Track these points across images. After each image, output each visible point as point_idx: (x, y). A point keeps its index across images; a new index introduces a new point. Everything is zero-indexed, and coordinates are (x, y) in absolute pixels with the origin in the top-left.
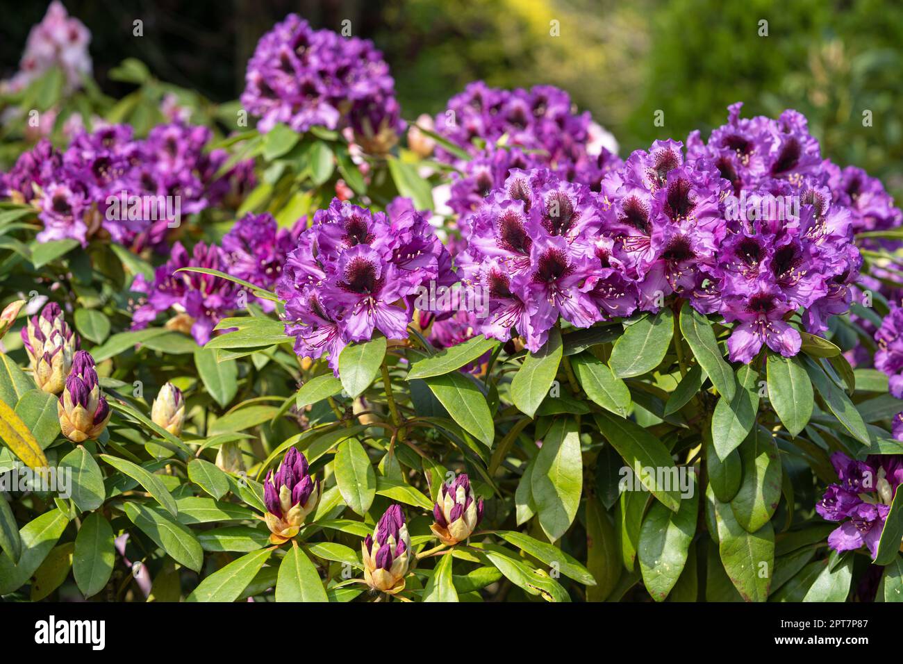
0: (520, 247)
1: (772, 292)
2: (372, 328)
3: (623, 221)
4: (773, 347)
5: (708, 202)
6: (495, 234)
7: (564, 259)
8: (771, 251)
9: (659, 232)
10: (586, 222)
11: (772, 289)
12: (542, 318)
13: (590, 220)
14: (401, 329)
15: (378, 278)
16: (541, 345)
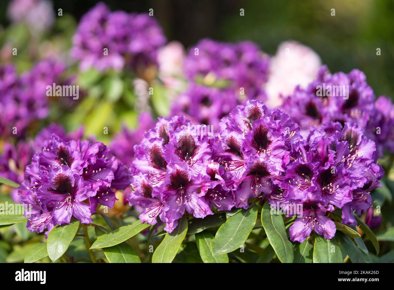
0: (162, 166)
1: (316, 199)
2: (71, 216)
3: (227, 151)
4: (319, 232)
5: (279, 140)
6: (147, 158)
7: (186, 176)
8: (316, 173)
9: (246, 160)
10: (203, 152)
11: (316, 197)
12: (175, 212)
13: (205, 151)
14: (88, 217)
15: (73, 186)
16: (173, 229)
